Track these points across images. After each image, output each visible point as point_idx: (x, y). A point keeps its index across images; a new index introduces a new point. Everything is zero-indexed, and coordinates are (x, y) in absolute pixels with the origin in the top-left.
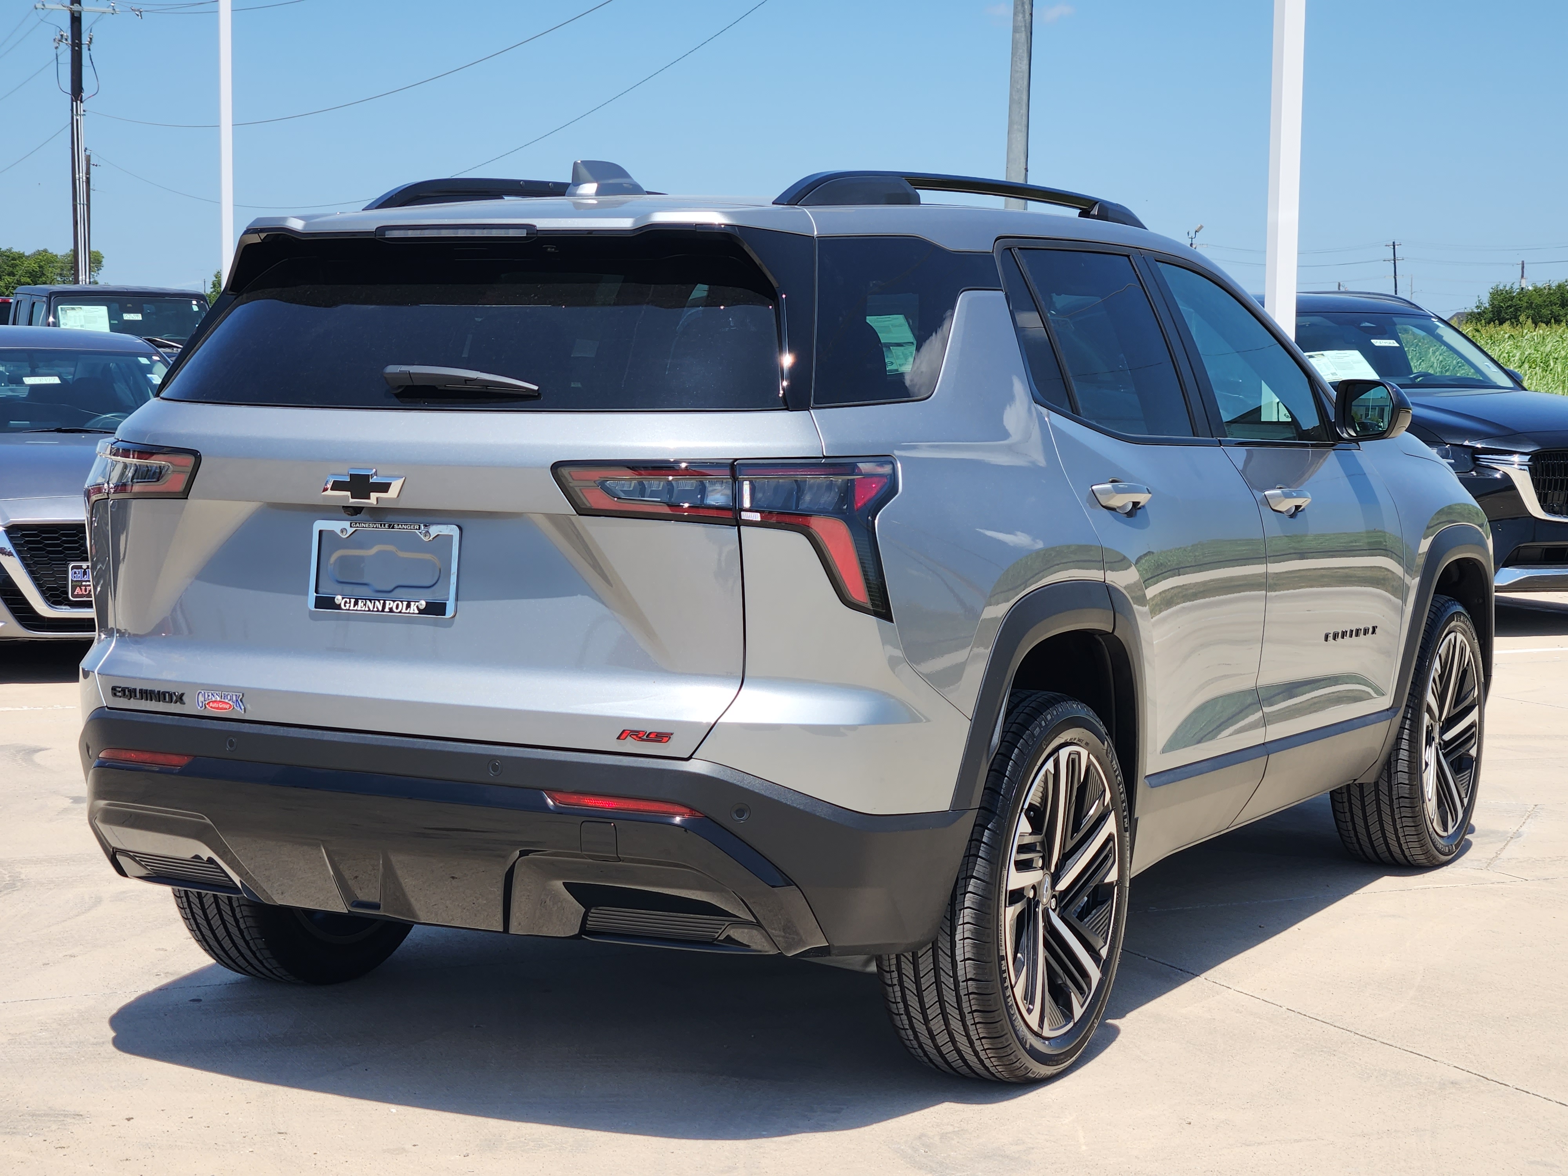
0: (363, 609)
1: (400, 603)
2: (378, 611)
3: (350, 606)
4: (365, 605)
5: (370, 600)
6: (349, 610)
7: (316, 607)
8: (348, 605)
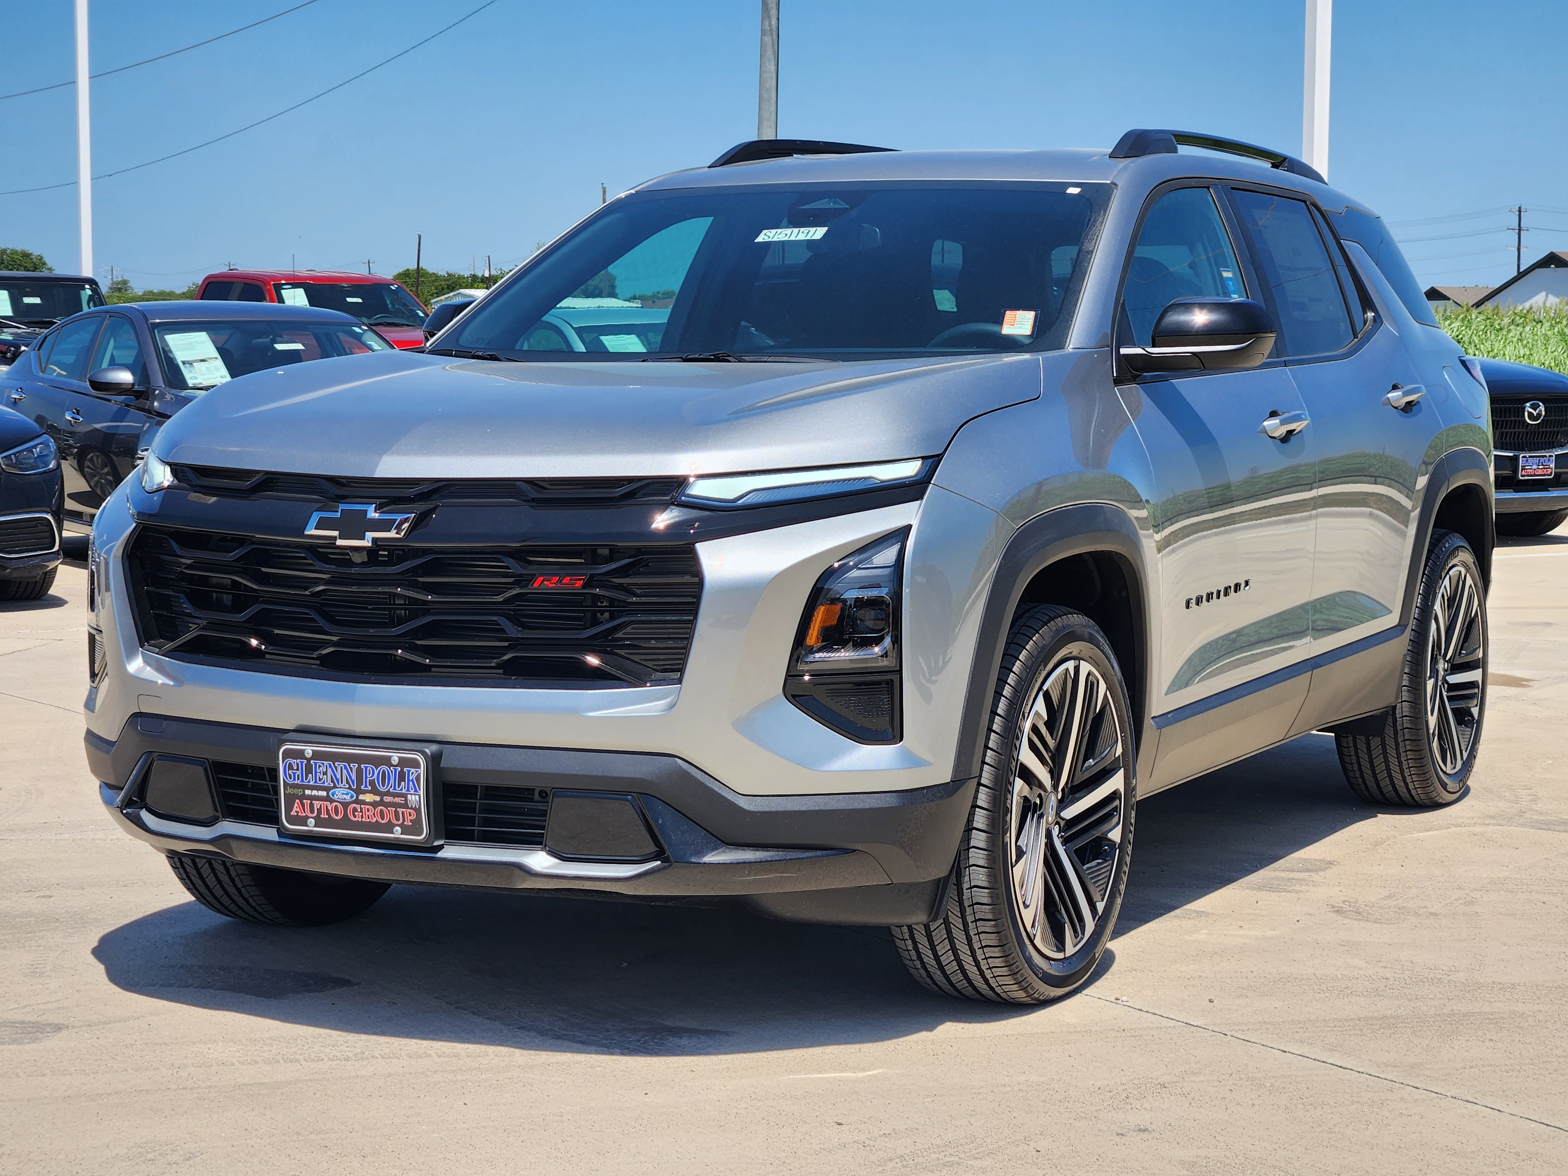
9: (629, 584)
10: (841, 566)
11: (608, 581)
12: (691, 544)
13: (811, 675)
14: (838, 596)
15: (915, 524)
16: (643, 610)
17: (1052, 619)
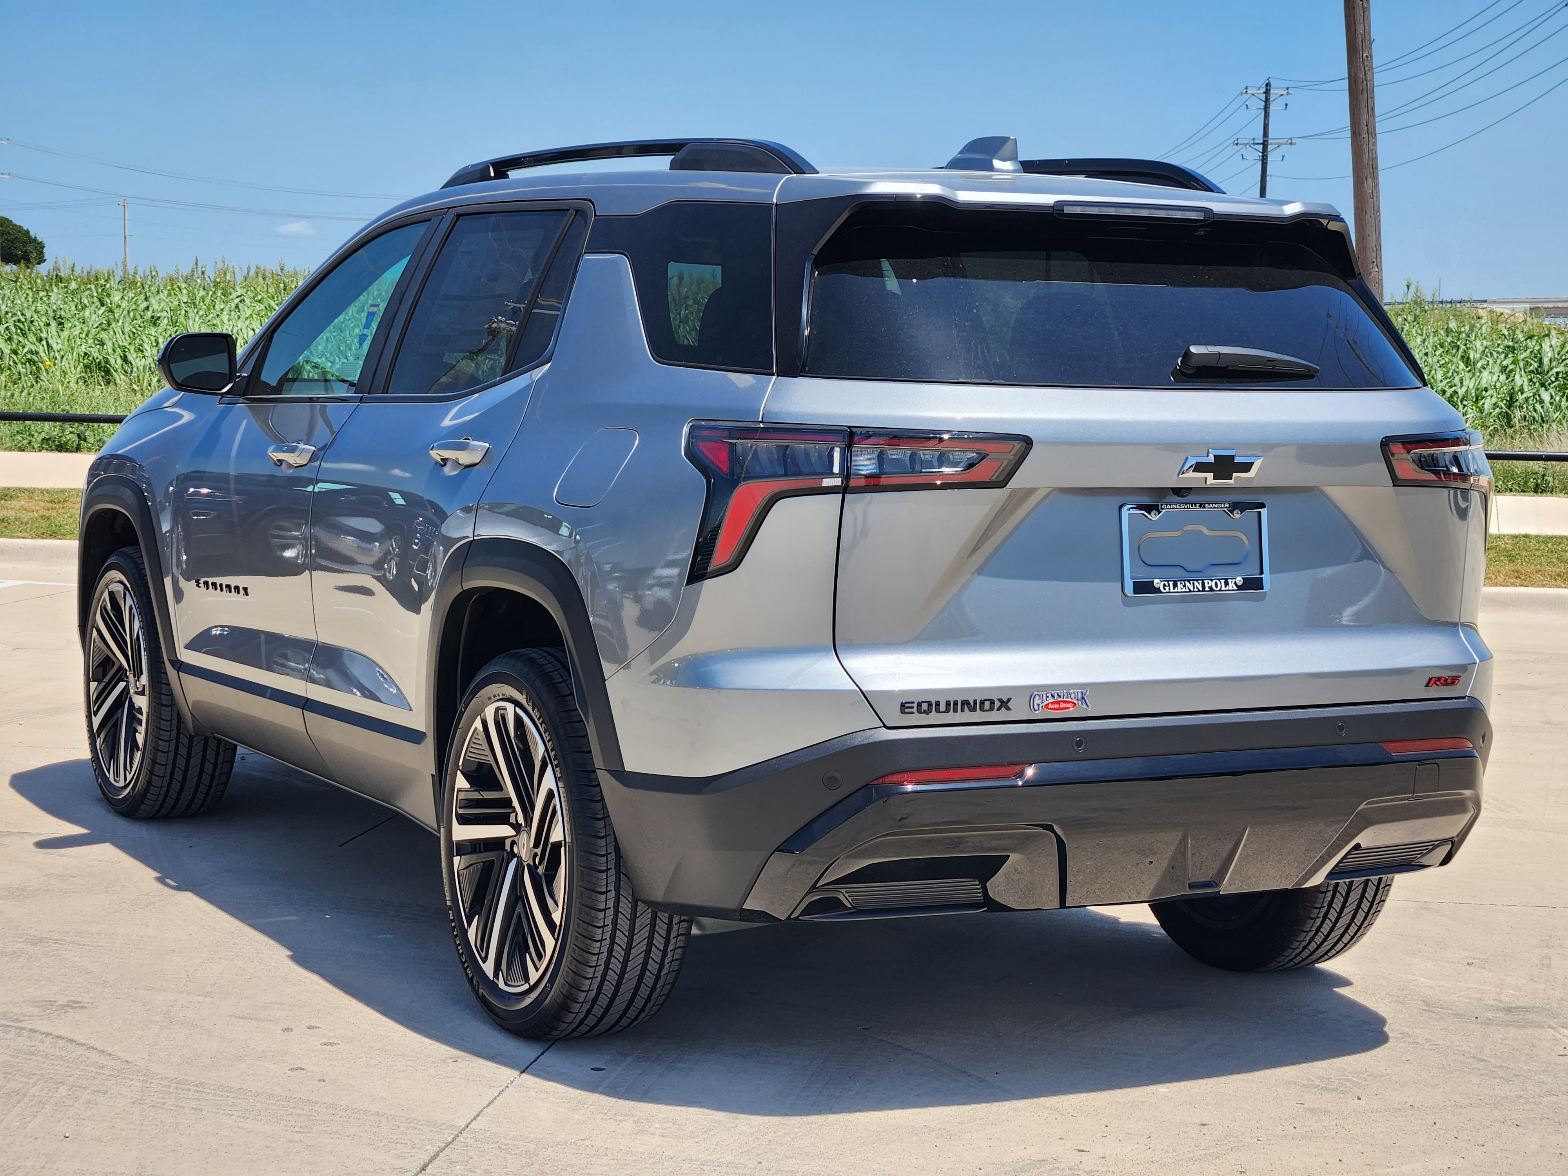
0: (1184, 590)
1: (1218, 581)
2: (1199, 591)
3: (1169, 589)
4: (1184, 586)
5: (1189, 581)
6: (1169, 592)
7: (1135, 594)
8: (1167, 588)
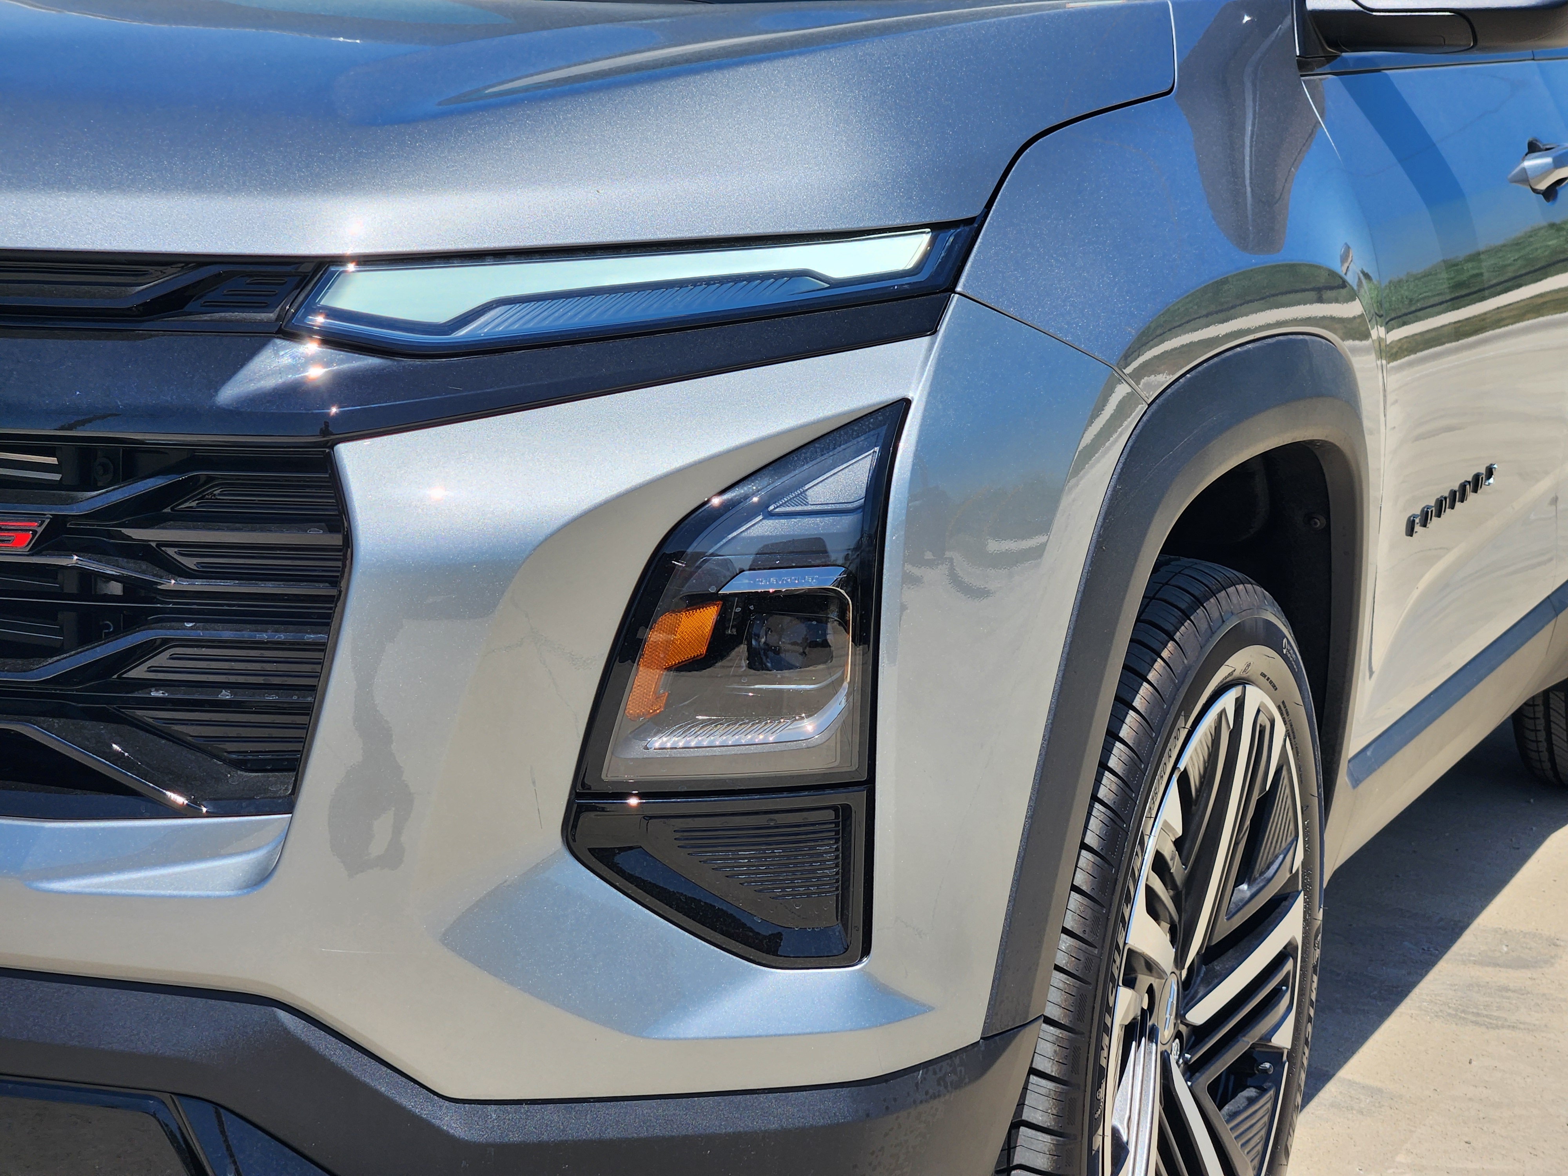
9: (161, 544)
10: (727, 507)
11: (109, 534)
12: (325, 445)
13: (640, 796)
14: (712, 590)
15: (917, 395)
16: (198, 612)
17: (1199, 602)
